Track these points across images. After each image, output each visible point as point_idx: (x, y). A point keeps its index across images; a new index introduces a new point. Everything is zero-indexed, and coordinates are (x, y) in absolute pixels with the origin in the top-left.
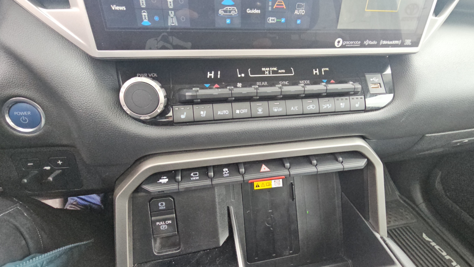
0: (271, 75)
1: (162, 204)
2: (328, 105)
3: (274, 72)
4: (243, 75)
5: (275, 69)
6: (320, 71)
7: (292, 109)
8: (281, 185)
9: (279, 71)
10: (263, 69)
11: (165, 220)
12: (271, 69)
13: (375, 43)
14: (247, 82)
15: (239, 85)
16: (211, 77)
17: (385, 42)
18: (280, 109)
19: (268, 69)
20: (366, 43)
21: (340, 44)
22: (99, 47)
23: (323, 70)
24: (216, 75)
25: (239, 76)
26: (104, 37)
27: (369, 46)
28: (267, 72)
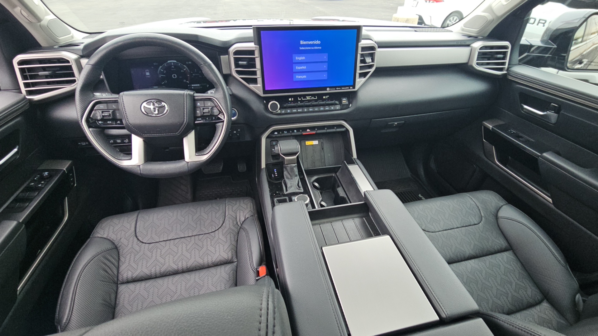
0: (309, 99)
1: (274, 143)
2: (327, 108)
3: (310, 98)
4: (300, 99)
5: (311, 97)
6: (326, 97)
7: (316, 109)
8: (317, 143)
10: (307, 97)
13: (340, 88)
14: (301, 101)
15: (299, 102)
16: (290, 100)
17: (343, 88)
18: (312, 110)
20: (337, 89)
21: (329, 90)
22: (264, 94)
23: (327, 96)
24: (292, 99)
26: (265, 92)
27: (338, 90)
28: (308, 98)
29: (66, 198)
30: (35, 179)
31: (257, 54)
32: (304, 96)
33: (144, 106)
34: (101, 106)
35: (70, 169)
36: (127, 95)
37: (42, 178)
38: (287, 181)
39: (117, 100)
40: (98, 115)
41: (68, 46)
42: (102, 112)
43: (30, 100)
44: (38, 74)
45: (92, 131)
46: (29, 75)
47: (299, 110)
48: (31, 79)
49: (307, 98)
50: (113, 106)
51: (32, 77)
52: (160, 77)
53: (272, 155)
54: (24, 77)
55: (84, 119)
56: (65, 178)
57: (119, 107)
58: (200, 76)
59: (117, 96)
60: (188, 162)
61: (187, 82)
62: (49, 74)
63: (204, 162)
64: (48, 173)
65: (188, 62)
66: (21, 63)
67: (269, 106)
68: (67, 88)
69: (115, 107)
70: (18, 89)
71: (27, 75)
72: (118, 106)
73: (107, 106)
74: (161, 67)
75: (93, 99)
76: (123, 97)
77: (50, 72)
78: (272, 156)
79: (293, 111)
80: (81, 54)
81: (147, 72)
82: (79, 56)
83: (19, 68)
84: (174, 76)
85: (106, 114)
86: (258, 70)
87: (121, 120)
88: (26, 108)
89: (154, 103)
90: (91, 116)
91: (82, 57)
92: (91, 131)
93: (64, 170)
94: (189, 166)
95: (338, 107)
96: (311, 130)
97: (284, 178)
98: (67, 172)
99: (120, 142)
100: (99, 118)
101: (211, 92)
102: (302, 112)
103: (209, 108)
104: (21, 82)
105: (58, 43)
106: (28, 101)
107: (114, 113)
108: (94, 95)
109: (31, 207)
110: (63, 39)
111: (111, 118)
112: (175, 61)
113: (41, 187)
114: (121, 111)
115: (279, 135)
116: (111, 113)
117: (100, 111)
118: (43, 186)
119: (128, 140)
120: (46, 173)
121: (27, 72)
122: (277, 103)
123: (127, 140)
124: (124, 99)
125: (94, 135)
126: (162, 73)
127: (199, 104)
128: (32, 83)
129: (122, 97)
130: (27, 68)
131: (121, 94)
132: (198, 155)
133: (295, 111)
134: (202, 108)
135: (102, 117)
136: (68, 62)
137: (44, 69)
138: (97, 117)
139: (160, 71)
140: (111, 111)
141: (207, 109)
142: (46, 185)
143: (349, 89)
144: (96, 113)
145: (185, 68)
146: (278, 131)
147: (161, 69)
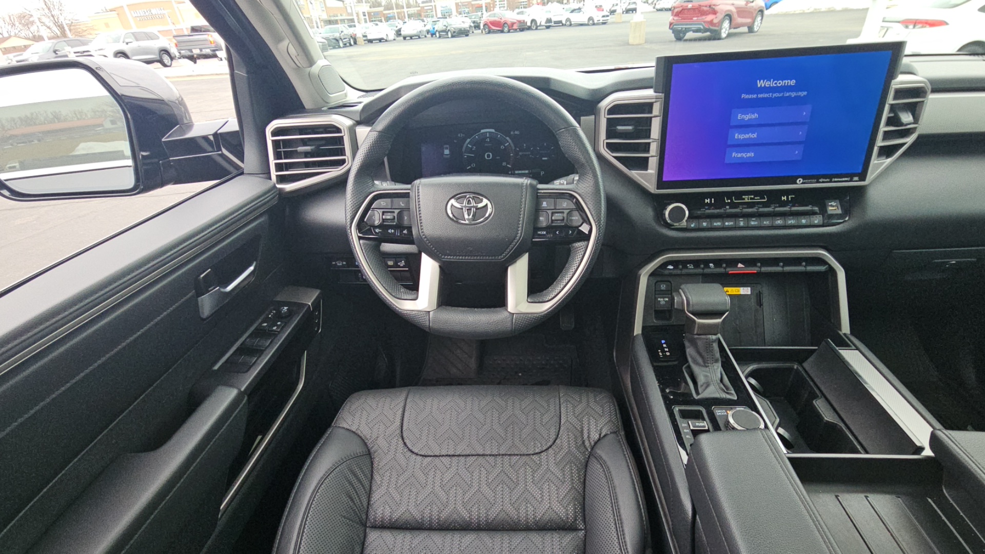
0: (750, 201)
1: (663, 286)
2: (792, 221)
3: (751, 199)
4: (729, 201)
5: (752, 197)
6: (788, 198)
7: (765, 223)
8: (749, 293)
9: (756, 198)
10: (744, 197)
11: (664, 298)
12: (750, 197)
13: (828, 180)
14: (733, 205)
15: (728, 207)
16: (707, 202)
17: (836, 180)
18: (756, 223)
19: (747, 197)
20: (821, 180)
21: (801, 182)
22: (658, 189)
23: (790, 197)
24: (711, 201)
25: (727, 201)
26: (661, 184)
27: (823, 182)
28: (746, 199)
29: (306, 352)
30: (270, 316)
31: (657, 109)
32: (740, 195)
33: (452, 205)
34: (382, 203)
35: (316, 304)
36: (425, 185)
37: (279, 316)
38: (696, 369)
39: (409, 193)
40: (376, 217)
41: (340, 108)
42: (383, 213)
43: (280, 190)
44: (297, 150)
45: (364, 244)
46: (284, 151)
47: (727, 224)
48: (285, 158)
49: (744, 199)
50: (401, 203)
51: (288, 155)
52: (466, 157)
53: (655, 311)
54: (278, 156)
55: (355, 224)
56: (309, 317)
57: (409, 206)
58: (531, 156)
59: (409, 186)
60: (513, 314)
61: (508, 165)
62: (310, 151)
63: (541, 316)
64: (287, 309)
65: (514, 132)
66: (277, 132)
67: (667, 213)
68: (334, 173)
69: (403, 205)
70: (267, 173)
71: (281, 151)
72: (408, 203)
73: (392, 202)
74: (468, 140)
75: (372, 190)
76: (420, 188)
77: (313, 147)
78: (657, 312)
79: (715, 224)
80: (358, 119)
81: (447, 148)
82: (354, 122)
83: (273, 141)
84: (488, 156)
85: (388, 217)
86: (653, 142)
87: (409, 229)
88: (275, 202)
89: (469, 200)
90: (365, 220)
91: (359, 123)
92: (362, 245)
93: (309, 305)
94: (514, 321)
95: (817, 220)
96: (746, 266)
97: (687, 361)
98: (313, 310)
99: (392, 264)
100: (377, 223)
101: (560, 183)
102: (734, 226)
103: (563, 213)
104: (272, 162)
105: (328, 103)
106: (278, 192)
107: (400, 215)
108: (373, 185)
109: (260, 364)
110: (335, 98)
111: (395, 223)
112: (493, 130)
113: (277, 331)
114: (413, 212)
115: (675, 272)
116: (395, 215)
117: (380, 211)
118: (279, 330)
119: (405, 263)
120: (286, 308)
121: (282, 147)
122: (684, 206)
123: (403, 262)
124: (420, 191)
125: (366, 252)
126: (471, 151)
127: (544, 204)
128: (286, 163)
129: (418, 187)
130: (283, 140)
131: (417, 182)
132: (532, 301)
133: (717, 224)
134: (550, 212)
135: (381, 220)
136: (338, 130)
137: (304, 142)
138: (374, 221)
139: (467, 146)
140: (397, 211)
141: (558, 214)
142: (283, 327)
143: (851, 181)
144: (374, 215)
145: (508, 142)
146: (675, 263)
147: (468, 143)
